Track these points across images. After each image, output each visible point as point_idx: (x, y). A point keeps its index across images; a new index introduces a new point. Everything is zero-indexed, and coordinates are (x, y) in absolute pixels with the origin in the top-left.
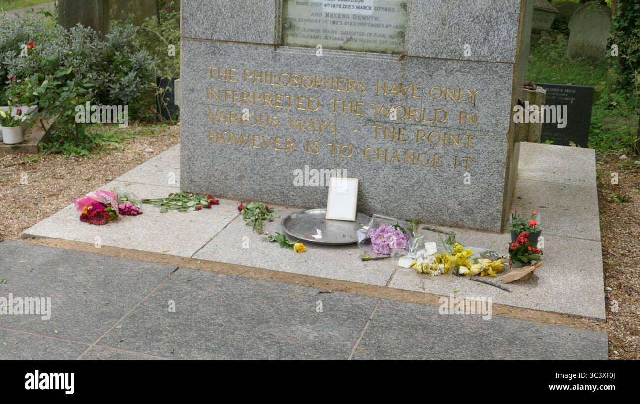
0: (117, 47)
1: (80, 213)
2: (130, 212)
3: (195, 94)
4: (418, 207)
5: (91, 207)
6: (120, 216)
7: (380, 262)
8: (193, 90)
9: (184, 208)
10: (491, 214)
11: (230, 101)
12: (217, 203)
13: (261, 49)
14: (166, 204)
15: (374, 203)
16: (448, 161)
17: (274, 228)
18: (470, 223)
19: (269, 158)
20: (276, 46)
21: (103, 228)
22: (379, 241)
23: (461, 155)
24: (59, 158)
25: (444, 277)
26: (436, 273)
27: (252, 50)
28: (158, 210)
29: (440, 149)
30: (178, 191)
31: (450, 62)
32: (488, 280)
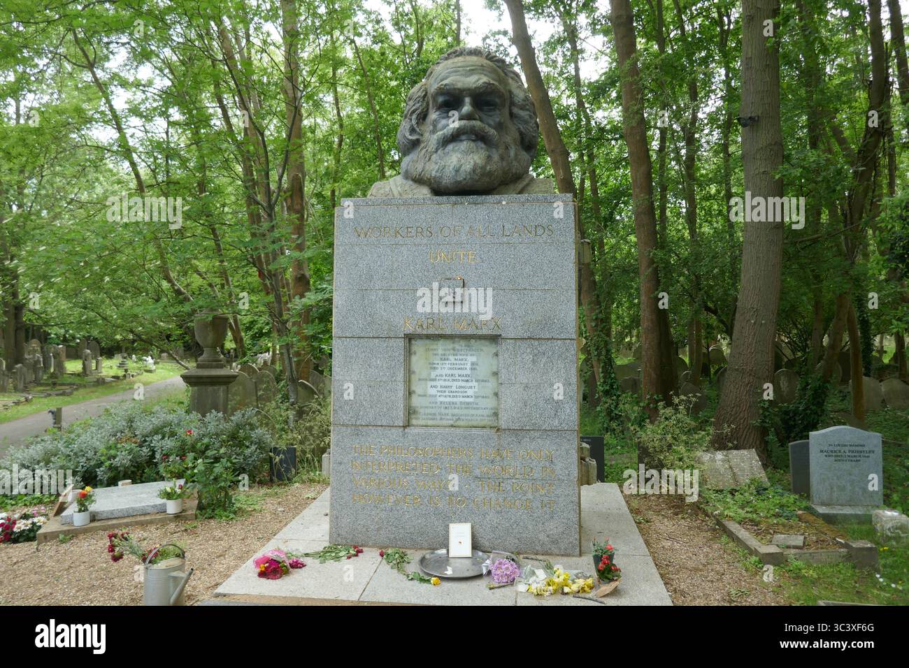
0: (239, 426)
1: (258, 570)
2: (297, 565)
3: (343, 466)
4: (517, 541)
5: (267, 565)
6: (291, 569)
7: (503, 589)
8: (340, 463)
9: (337, 558)
10: (571, 543)
11: (370, 470)
12: (361, 551)
13: (393, 430)
14: (323, 555)
15: (485, 542)
16: (537, 504)
17: (413, 568)
18: (556, 551)
19: (401, 512)
20: (405, 427)
21: (278, 581)
22: (498, 572)
23: (546, 499)
24: (213, 522)
25: (553, 597)
26: (547, 594)
27: (387, 431)
28: (317, 561)
29: (530, 496)
30: (327, 544)
31: (532, 432)
32: (587, 596)
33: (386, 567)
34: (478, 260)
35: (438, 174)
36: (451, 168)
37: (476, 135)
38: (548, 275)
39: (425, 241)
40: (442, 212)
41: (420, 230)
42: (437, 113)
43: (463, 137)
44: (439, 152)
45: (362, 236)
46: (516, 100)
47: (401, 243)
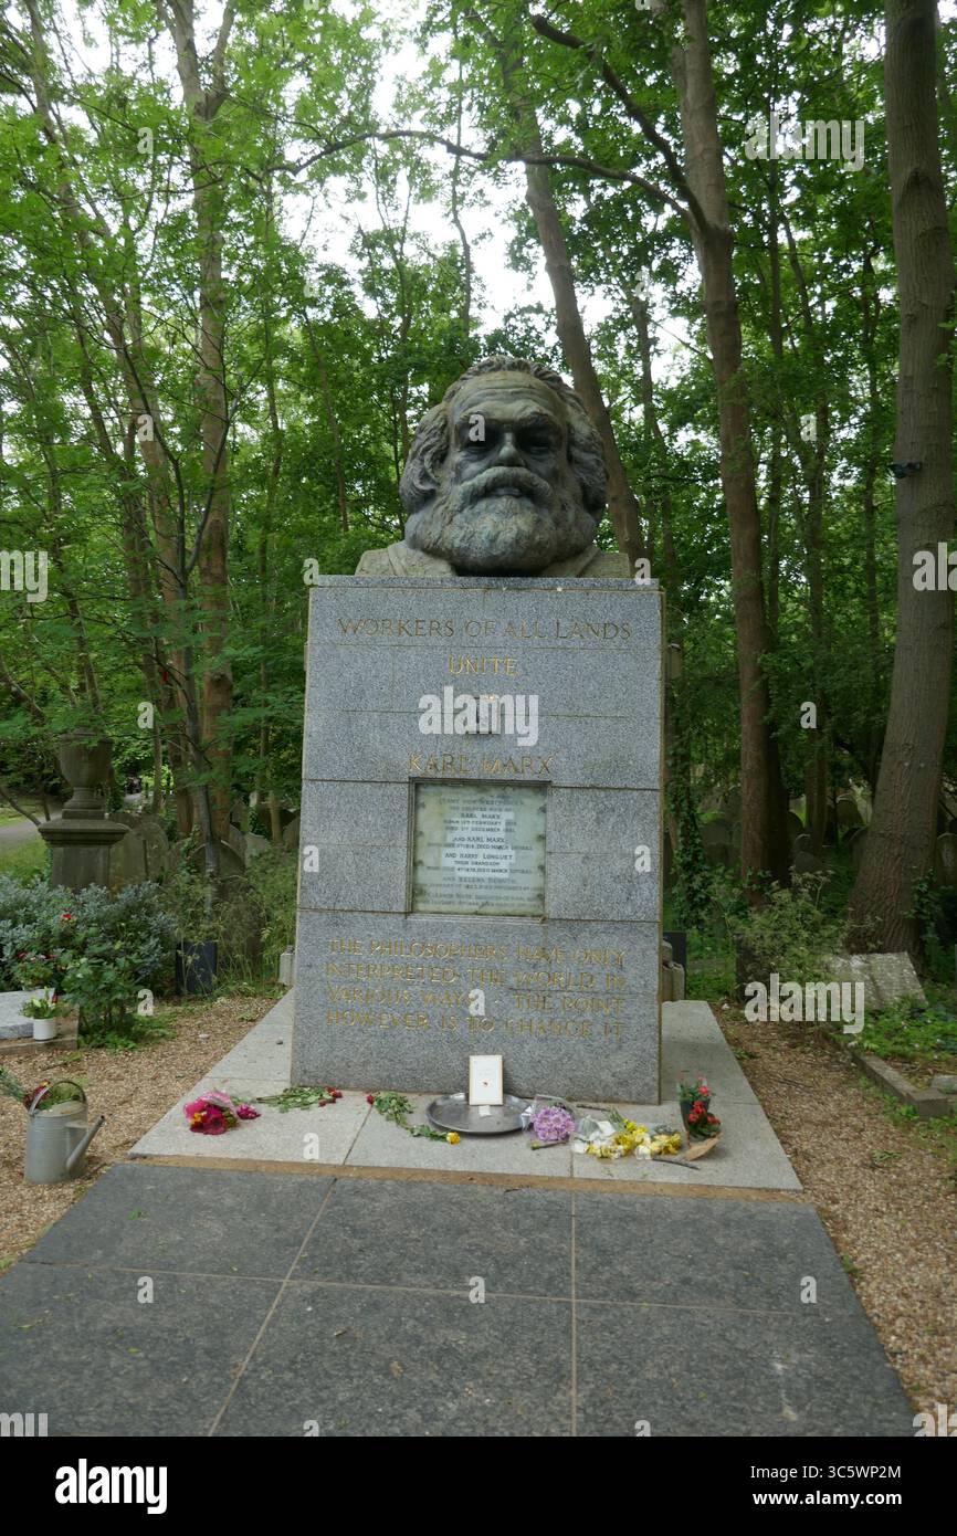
0: (130, 909)
1: (191, 1121)
2: (248, 1115)
3: (313, 970)
4: (567, 1082)
5: (204, 1113)
6: (240, 1121)
7: (551, 1149)
8: (310, 966)
9: (305, 1105)
10: (647, 1084)
11: (353, 976)
12: (340, 1096)
13: (390, 918)
14: (286, 1100)
15: (522, 1085)
16: (599, 1028)
17: (418, 1119)
18: (625, 1097)
19: (399, 1038)
20: (407, 914)
21: (222, 1138)
22: (544, 1125)
23: (611, 1022)
24: (103, 1054)
25: (624, 1160)
26: (616, 1155)
27: (380, 920)
28: (275, 1110)
29: (588, 1016)
30: (288, 1086)
31: (593, 924)
32: (673, 1158)
33: (377, 1119)
34: (520, 672)
35: (464, 545)
36: (483, 536)
37: (521, 490)
38: (621, 696)
39: (442, 642)
40: (469, 601)
41: (435, 625)
42: (463, 454)
43: (501, 491)
44: (466, 511)
45: (350, 631)
46: (578, 438)
47: (407, 643)
